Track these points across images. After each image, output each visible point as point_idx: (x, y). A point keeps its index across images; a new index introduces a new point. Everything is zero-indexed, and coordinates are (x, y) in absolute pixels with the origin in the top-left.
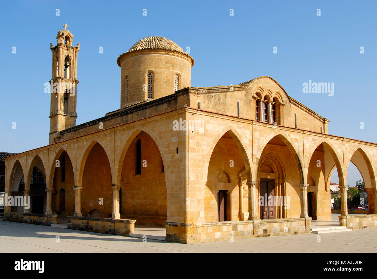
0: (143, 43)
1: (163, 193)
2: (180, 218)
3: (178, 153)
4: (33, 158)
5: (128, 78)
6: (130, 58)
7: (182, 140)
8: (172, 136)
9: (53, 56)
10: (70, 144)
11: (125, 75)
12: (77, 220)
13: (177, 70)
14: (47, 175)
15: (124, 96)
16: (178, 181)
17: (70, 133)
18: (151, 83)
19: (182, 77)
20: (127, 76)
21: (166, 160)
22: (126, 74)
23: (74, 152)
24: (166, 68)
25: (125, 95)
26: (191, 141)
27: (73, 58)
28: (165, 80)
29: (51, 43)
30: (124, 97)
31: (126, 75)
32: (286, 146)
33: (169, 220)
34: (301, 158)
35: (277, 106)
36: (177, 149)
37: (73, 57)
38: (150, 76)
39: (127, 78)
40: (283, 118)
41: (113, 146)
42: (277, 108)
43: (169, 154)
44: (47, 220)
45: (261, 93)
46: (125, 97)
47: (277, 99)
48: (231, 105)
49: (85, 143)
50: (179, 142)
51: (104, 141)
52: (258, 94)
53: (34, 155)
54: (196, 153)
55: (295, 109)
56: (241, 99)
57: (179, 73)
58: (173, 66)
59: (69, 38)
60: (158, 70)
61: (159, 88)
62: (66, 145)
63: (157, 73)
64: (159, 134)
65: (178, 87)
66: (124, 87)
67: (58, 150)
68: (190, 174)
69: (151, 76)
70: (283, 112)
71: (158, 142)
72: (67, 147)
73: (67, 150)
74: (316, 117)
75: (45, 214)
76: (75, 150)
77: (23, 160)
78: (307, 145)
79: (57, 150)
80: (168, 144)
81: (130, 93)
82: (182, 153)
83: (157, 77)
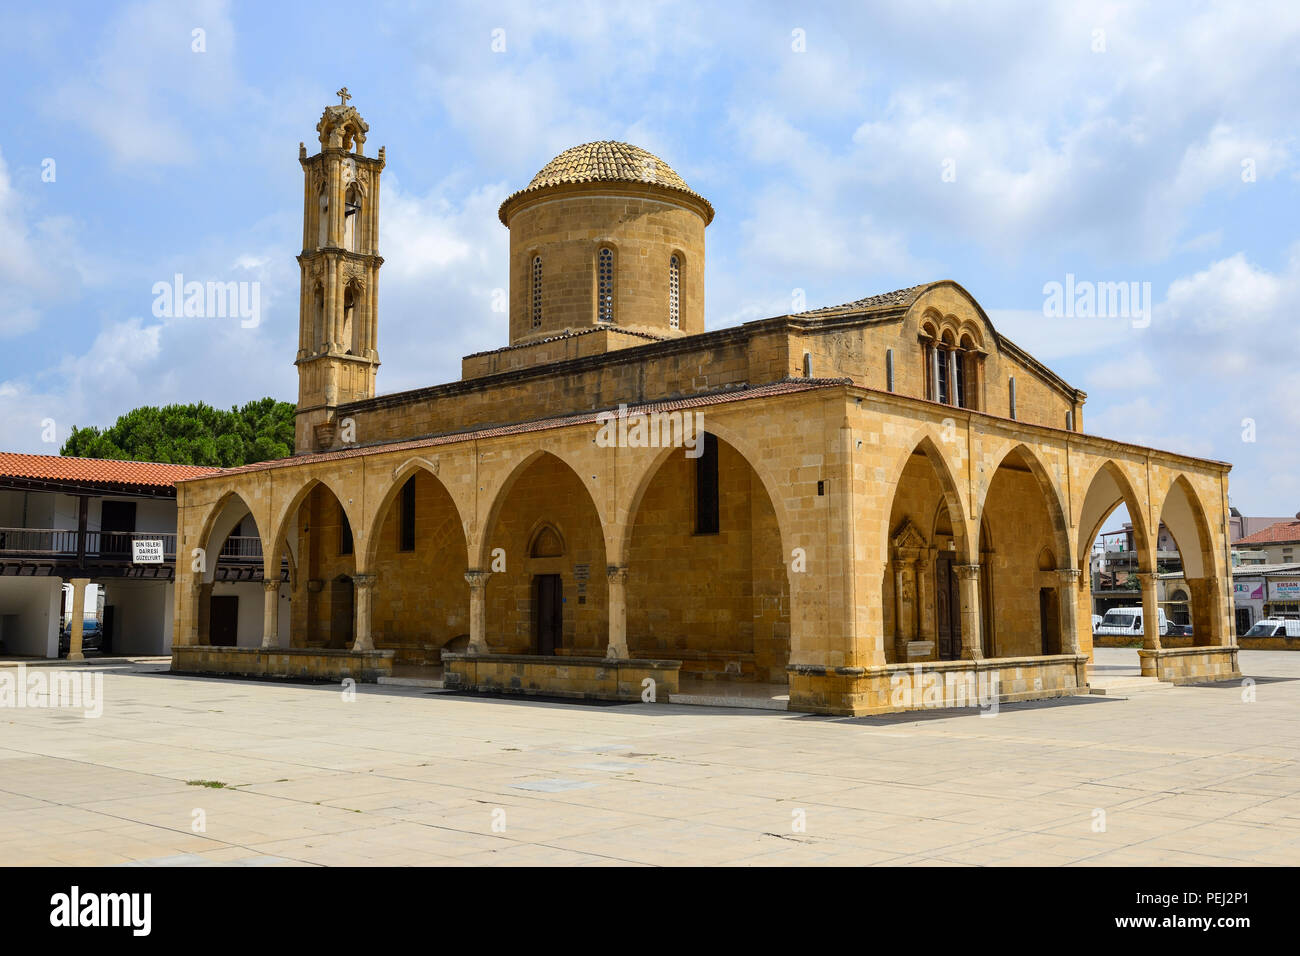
0: (582, 160)
1: (700, 590)
2: (833, 652)
3: (821, 493)
4: (300, 487)
5: (538, 260)
6: (544, 204)
7: (836, 463)
8: (803, 452)
9: (307, 180)
10: (450, 455)
11: (530, 249)
12: (479, 664)
13: (676, 241)
14: (359, 536)
15: (527, 309)
16: (823, 561)
17: (373, 414)
18: (609, 278)
19: (688, 262)
20: (537, 254)
21: (787, 510)
22: (534, 248)
23: (467, 478)
24: (649, 236)
25: (529, 307)
26: (856, 466)
27: (367, 190)
28: (647, 270)
29: (301, 145)
30: (527, 314)
31: (533, 251)
32: (1029, 470)
33: (797, 660)
34: (1064, 504)
35: (970, 359)
36: (821, 484)
37: (369, 188)
38: (606, 256)
39: (535, 259)
40: (984, 389)
41: (611, 466)
42: (968, 363)
43: (795, 495)
44: (362, 667)
45: (935, 324)
46: (529, 312)
47: (970, 339)
48: (874, 359)
49: (507, 454)
50: (825, 467)
51: (576, 454)
52: (928, 327)
53: (302, 480)
54: (866, 496)
55: (1009, 368)
56: (894, 344)
57: (679, 248)
58: (666, 232)
59: (356, 133)
60: (627, 242)
61: (631, 292)
62: (436, 457)
63: (625, 249)
64: (763, 443)
65: (677, 290)
66: (527, 283)
67: (401, 470)
68: (856, 545)
69: (609, 258)
70: (984, 373)
71: (759, 464)
72: (438, 461)
73: (438, 472)
74: (1056, 385)
75: (354, 649)
76: (469, 473)
77: (258, 494)
78: (1075, 472)
79: (398, 470)
80: (791, 472)
81: (547, 303)
82: (836, 495)
83: (624, 263)
